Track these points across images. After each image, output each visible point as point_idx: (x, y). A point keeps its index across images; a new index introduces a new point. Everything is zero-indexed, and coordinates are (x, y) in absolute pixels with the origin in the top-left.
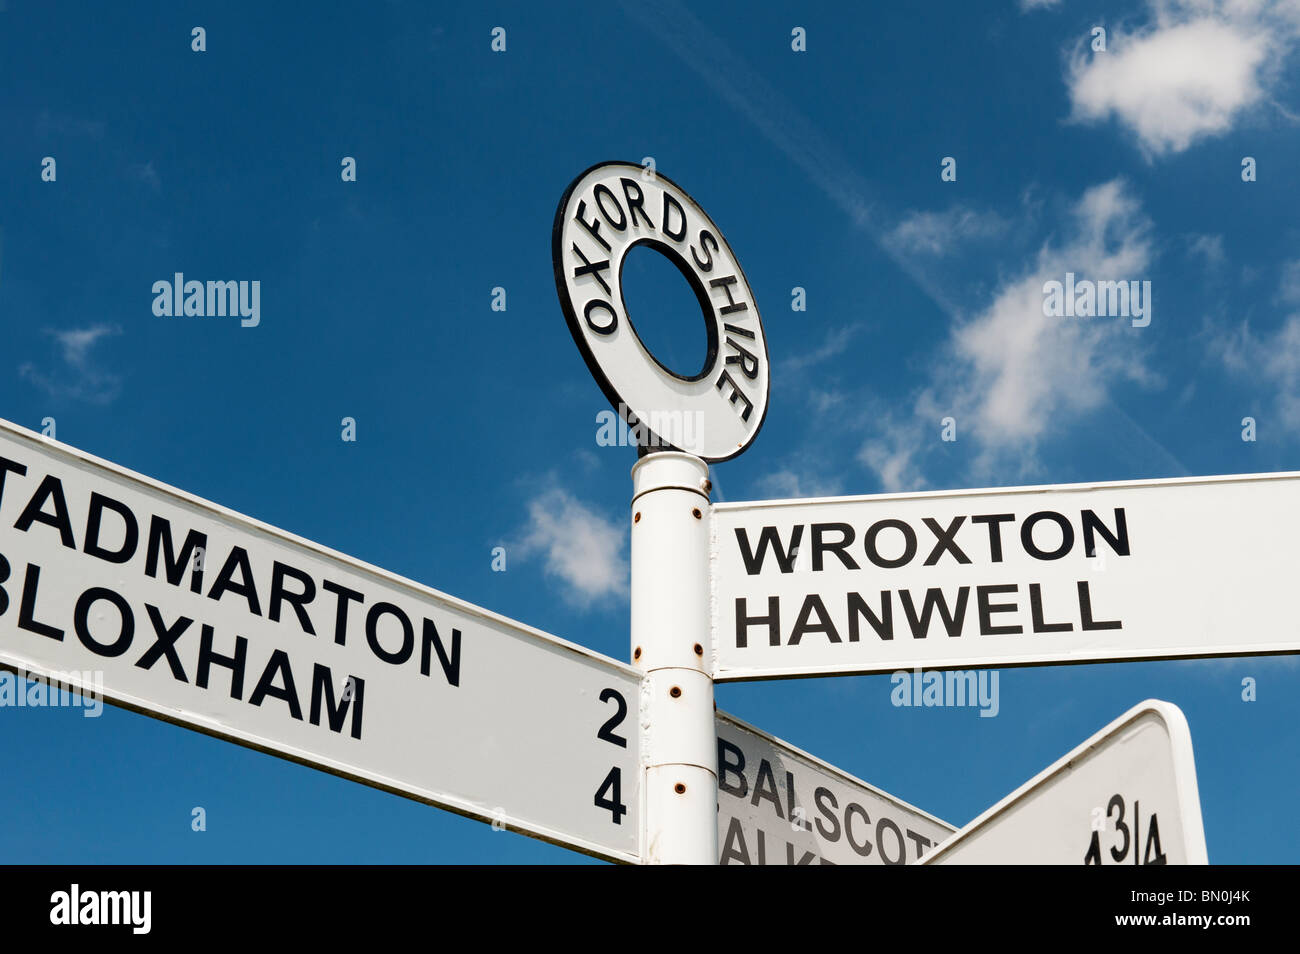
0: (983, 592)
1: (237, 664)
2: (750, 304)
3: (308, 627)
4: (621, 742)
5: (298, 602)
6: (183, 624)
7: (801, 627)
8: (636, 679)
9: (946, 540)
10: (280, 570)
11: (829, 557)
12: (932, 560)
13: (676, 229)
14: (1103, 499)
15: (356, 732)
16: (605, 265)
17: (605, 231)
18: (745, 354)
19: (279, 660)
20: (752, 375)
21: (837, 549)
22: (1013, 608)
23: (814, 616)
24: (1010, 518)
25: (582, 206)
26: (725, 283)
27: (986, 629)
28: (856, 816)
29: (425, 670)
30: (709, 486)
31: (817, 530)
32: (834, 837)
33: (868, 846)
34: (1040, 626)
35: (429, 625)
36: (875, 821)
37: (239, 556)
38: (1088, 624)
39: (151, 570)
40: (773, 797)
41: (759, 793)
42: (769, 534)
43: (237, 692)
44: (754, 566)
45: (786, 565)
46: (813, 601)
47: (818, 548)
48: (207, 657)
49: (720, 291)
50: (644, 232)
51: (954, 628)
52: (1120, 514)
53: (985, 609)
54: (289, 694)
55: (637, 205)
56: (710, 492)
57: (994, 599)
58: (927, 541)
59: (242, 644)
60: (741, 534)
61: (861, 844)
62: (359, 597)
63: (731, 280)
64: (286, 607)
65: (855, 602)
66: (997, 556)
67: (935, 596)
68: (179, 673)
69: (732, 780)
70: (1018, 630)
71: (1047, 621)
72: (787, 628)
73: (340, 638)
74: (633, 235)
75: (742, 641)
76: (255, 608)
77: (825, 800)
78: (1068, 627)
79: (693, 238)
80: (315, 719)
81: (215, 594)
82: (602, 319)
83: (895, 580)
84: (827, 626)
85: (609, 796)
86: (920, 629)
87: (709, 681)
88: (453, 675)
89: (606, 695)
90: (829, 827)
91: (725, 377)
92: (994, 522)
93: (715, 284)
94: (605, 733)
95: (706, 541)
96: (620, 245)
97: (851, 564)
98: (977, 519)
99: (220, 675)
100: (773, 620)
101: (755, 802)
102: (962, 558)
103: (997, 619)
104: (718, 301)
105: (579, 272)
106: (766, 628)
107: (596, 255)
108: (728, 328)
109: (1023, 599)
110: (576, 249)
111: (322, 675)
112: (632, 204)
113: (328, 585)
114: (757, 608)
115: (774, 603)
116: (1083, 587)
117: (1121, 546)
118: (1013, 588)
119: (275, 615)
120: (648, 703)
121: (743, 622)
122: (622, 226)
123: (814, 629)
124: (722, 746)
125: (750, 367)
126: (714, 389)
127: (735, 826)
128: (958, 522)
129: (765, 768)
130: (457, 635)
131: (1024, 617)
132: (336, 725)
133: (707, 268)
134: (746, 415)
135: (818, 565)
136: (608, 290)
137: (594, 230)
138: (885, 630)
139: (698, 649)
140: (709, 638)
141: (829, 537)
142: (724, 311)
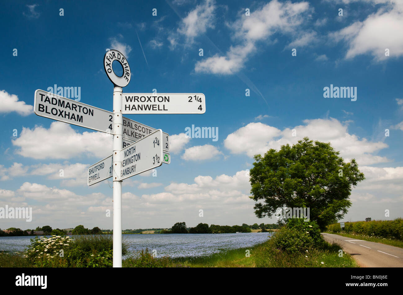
0: (153, 105)
1: (69, 115)
2: (129, 66)
3: (76, 111)
4: (112, 121)
5: (75, 108)
6: (63, 111)
7: (132, 108)
8: (114, 114)
9: (149, 99)
10: (73, 104)
11: (136, 100)
12: (147, 101)
13: (119, 58)
14: (167, 95)
15: (82, 122)
16: (110, 64)
17: (110, 59)
18: (128, 73)
19: (73, 114)
20: (129, 76)
21: (137, 99)
22: (156, 107)
23: (134, 107)
24: (157, 97)
25: (107, 56)
26: (125, 64)
27: (153, 110)
28: (140, 127)
29: (89, 115)
30: (122, 91)
31: (135, 97)
32: (137, 130)
33: (141, 130)
34: (159, 110)
35: (90, 109)
36: (142, 128)
37: (68, 103)
38: (164, 110)
39: (59, 106)
40: (130, 126)
41: (128, 125)
42: (129, 97)
43: (69, 118)
44: (127, 101)
45: (131, 101)
46: (134, 105)
47: (135, 99)
48: (65, 115)
49: (125, 65)
50: (115, 59)
51: (149, 109)
52: (169, 97)
53: (153, 107)
54: (74, 118)
55: (114, 55)
56: (123, 92)
57: (154, 106)
58: (147, 99)
59: (69, 113)
60: (126, 97)
61: (140, 130)
62: (82, 107)
63: (126, 63)
64: (74, 108)
65: (139, 106)
66: (155, 101)
67: (147, 106)
68: (63, 117)
69: (125, 124)
70: (156, 110)
71: (160, 109)
72: (131, 108)
73: (80, 112)
74: (114, 59)
75: (126, 110)
76: (70, 109)
77: (136, 126)
78: (162, 110)
79: (121, 59)
80: (77, 121)
81: (66, 108)
82: (110, 71)
83: (143, 103)
84: (135, 108)
85: (110, 127)
86: (146, 109)
87: (121, 114)
88: (92, 115)
89: (110, 116)
90: (136, 129)
91: (125, 76)
92: (155, 97)
93: (124, 64)
94: (110, 120)
95: (122, 97)
96: (112, 61)
97: (138, 101)
98: (153, 97)
99: (67, 117)
100: (129, 107)
101: (127, 126)
102: (151, 101)
103: (154, 109)
104: (124, 66)
105: (107, 65)
106: (128, 108)
107: (109, 63)
108: (126, 70)
109: (157, 106)
110: (106, 62)
111: (78, 116)
112: (113, 55)
113: (78, 106)
114: (128, 106)
115: (129, 105)
116: (164, 105)
117: (168, 101)
118: (156, 105)
119: (72, 110)
120: (115, 117)
121: (126, 107)
122: (112, 58)
123: (134, 109)
124: (124, 121)
125: (128, 74)
126: (124, 78)
127: (125, 129)
128: (151, 97)
129: (129, 123)
130: (93, 110)
131: (157, 108)
132: (80, 121)
133: (123, 62)
134: (128, 81)
135: (135, 101)
136: (110, 67)
137: (109, 59)
138: (142, 109)
139: (121, 111)
140: (122, 109)
141: (136, 98)
142: (125, 68)
